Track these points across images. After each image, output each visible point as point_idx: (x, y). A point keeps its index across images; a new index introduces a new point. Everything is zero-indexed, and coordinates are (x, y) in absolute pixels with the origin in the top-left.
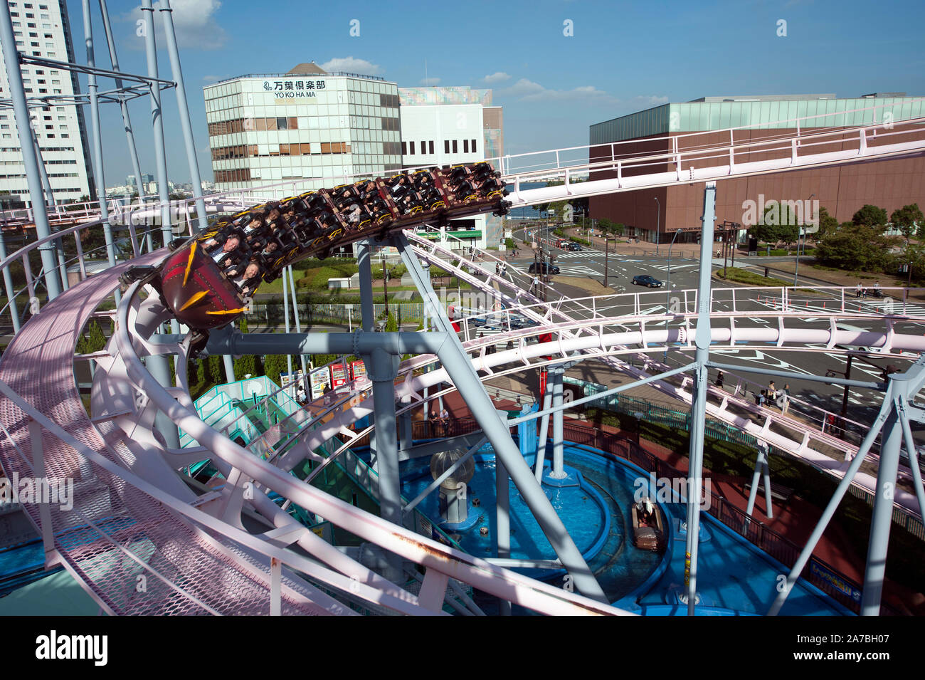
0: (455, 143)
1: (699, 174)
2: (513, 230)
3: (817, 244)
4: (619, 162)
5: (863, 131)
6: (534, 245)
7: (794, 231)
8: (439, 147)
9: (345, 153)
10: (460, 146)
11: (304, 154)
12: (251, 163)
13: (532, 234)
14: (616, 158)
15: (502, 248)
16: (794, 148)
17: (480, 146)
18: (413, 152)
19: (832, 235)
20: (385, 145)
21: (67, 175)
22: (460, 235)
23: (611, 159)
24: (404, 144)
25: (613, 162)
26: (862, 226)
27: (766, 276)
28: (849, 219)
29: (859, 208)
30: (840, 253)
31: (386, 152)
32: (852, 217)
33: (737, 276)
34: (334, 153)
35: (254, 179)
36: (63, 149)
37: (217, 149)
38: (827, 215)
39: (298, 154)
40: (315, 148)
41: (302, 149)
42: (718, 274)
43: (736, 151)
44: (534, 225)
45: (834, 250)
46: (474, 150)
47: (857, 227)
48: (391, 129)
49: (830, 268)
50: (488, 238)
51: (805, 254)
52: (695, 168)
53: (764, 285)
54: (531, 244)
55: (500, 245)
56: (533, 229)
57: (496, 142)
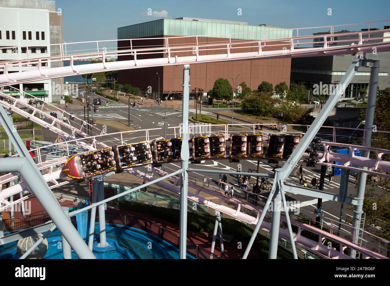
0: (30, 33)
1: (181, 60)
3: (242, 101)
4: (135, 51)
5: (260, 43)
6: (83, 100)
7: (230, 94)
8: (19, 35)
10: (34, 36)
13: (82, 93)
14: (133, 48)
15: (63, 102)
16: (228, 49)
17: (47, 36)
18: (1, 37)
19: (249, 97)
22: (34, 93)
23: (130, 48)
25: (131, 50)
26: (262, 92)
27: (217, 119)
28: (256, 88)
29: (260, 83)
30: (253, 107)
32: (258, 88)
33: (203, 119)
38: (246, 86)
42: (192, 118)
43: (199, 48)
44: (83, 88)
45: (250, 105)
46: (43, 38)
47: (260, 93)
49: (249, 115)
50: (53, 95)
51: (237, 107)
52: (178, 57)
53: (217, 124)
54: (82, 99)
55: (61, 101)
56: (82, 90)
57: (58, 34)
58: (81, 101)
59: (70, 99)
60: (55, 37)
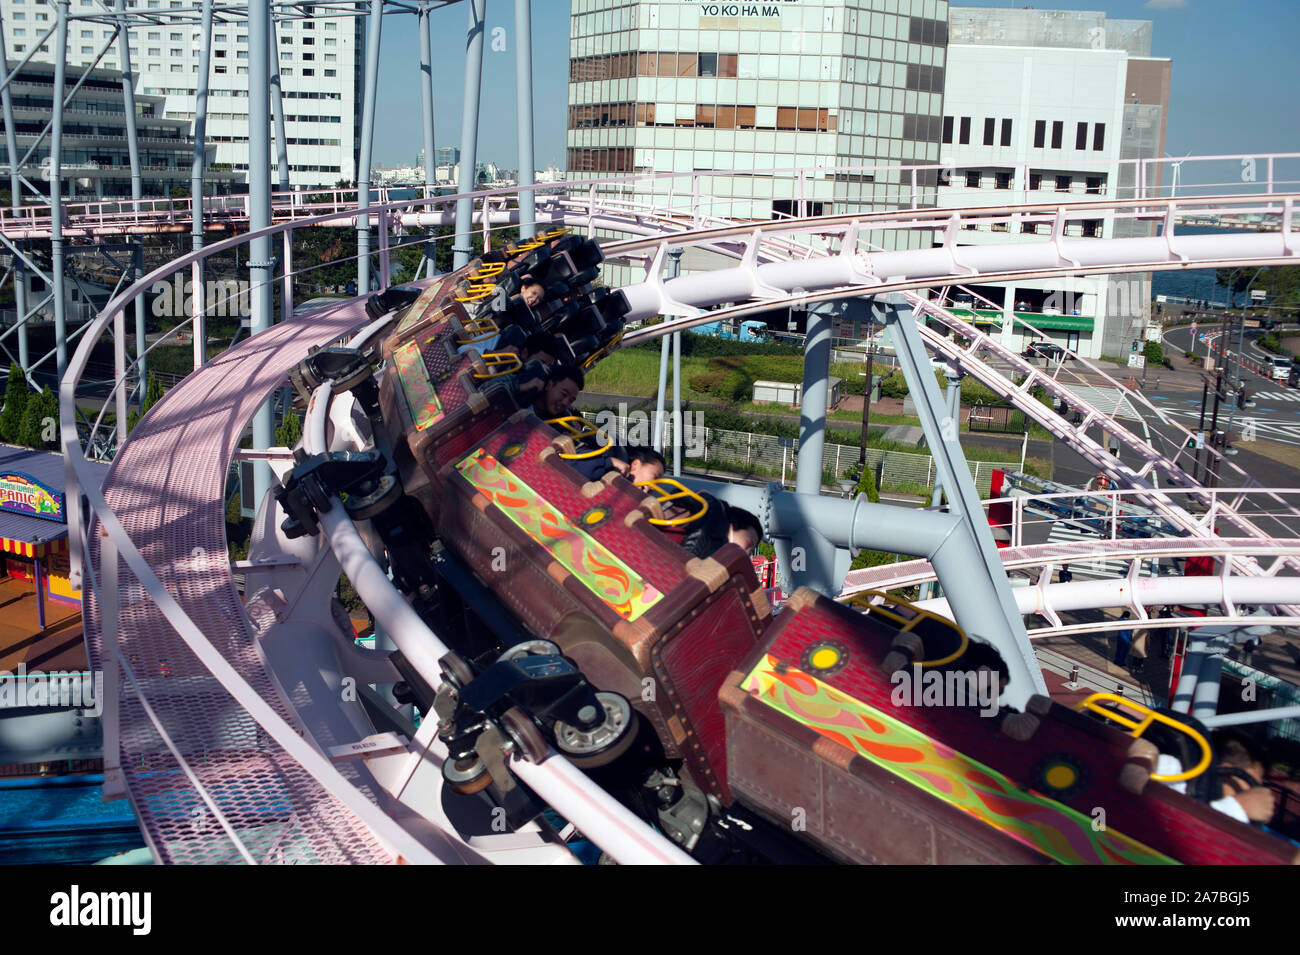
0: (1058, 127)
2: (1166, 326)
6: (1210, 363)
8: (1023, 133)
9: (824, 130)
10: (1069, 135)
11: (743, 127)
12: (640, 137)
13: (1208, 339)
15: (1136, 361)
17: (1113, 138)
18: (965, 139)
20: (909, 119)
21: (322, 142)
22: (1038, 322)
24: (949, 121)
31: (909, 134)
34: (801, 129)
35: (640, 169)
36: (323, 96)
37: (580, 107)
39: (730, 126)
40: (766, 117)
41: (741, 117)
44: (1214, 321)
46: (1099, 145)
48: (925, 88)
50: (1109, 336)
54: (1203, 360)
55: (1131, 356)
56: (1210, 329)
57: (1148, 133)
58: (1202, 366)
59: (1164, 355)
60: (1138, 143)
